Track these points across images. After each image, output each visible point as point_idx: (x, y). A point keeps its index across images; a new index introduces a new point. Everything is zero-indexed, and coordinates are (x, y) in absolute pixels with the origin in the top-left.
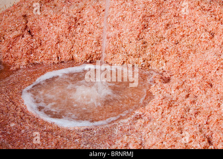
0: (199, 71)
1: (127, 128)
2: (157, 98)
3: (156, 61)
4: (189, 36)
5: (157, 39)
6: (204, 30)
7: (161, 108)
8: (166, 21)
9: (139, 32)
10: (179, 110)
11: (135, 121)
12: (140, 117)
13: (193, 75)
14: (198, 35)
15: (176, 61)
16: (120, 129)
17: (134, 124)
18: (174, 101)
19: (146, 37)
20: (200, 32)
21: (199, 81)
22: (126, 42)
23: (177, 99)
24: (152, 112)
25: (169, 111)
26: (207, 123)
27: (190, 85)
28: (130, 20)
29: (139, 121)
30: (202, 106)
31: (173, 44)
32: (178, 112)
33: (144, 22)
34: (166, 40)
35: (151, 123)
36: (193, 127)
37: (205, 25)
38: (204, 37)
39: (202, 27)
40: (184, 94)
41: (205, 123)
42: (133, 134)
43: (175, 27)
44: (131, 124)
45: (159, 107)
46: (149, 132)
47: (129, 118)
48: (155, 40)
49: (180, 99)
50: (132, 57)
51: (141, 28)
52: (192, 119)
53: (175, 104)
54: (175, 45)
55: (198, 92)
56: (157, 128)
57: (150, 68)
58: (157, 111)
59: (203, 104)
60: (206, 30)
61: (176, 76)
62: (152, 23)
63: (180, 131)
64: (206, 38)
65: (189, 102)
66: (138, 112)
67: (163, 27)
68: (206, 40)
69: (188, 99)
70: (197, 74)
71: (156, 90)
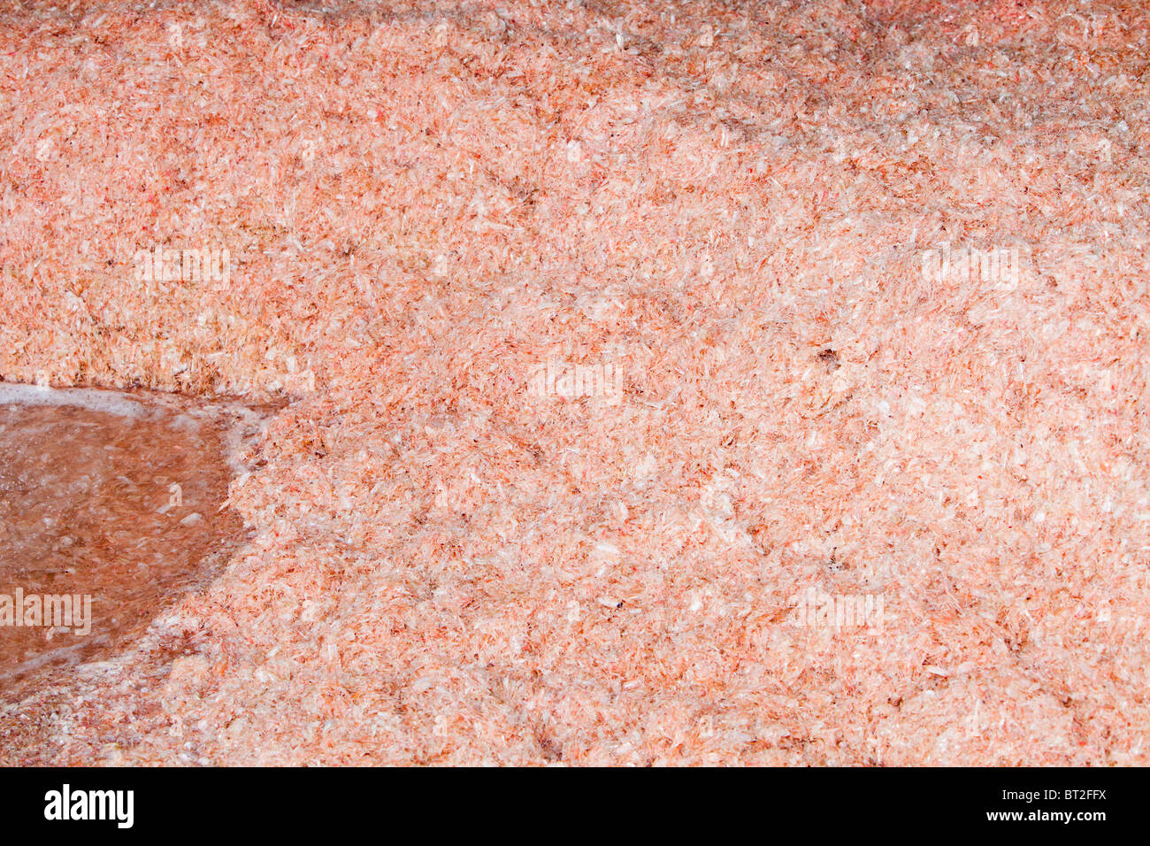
0: (473, 383)
1: (119, 709)
2: (264, 539)
3: (250, 348)
4: (411, 213)
5: (247, 237)
6: (482, 178)
7: (289, 591)
8: (284, 141)
9: (149, 208)
10: (378, 592)
11: (161, 670)
12: (186, 644)
13: (443, 408)
14: (455, 203)
15: (351, 342)
16: (81, 715)
17: (156, 682)
18: (352, 548)
19: (187, 232)
20: (463, 187)
21: (474, 435)
22: (87, 267)
23: (368, 537)
24: (245, 615)
25: (330, 603)
26: (528, 648)
27: (431, 459)
28: (99, 153)
29: (180, 666)
30: (496, 562)
31: (327, 259)
32: (377, 605)
33: (171, 156)
34: (292, 239)
35: (244, 674)
36: (455, 673)
37: (487, 147)
38: (482, 210)
39: (472, 162)
40: (401, 511)
41: (517, 648)
42: (149, 739)
43: (332, 172)
44: (138, 687)
45: (281, 584)
46: (235, 717)
47: (129, 657)
48: (234, 242)
49: (384, 536)
50: (122, 338)
51: (160, 186)
52: (452, 634)
53: (359, 563)
54: (342, 261)
55: (470, 491)
56: (272, 696)
57: (221, 389)
58: (267, 605)
59: (502, 553)
60: (493, 177)
61: (357, 418)
62: (211, 157)
63: (392, 702)
64: (493, 216)
65: (427, 549)
66: (172, 620)
67: (273, 172)
68: (497, 227)
69: (421, 533)
70: (462, 402)
71: (258, 501)
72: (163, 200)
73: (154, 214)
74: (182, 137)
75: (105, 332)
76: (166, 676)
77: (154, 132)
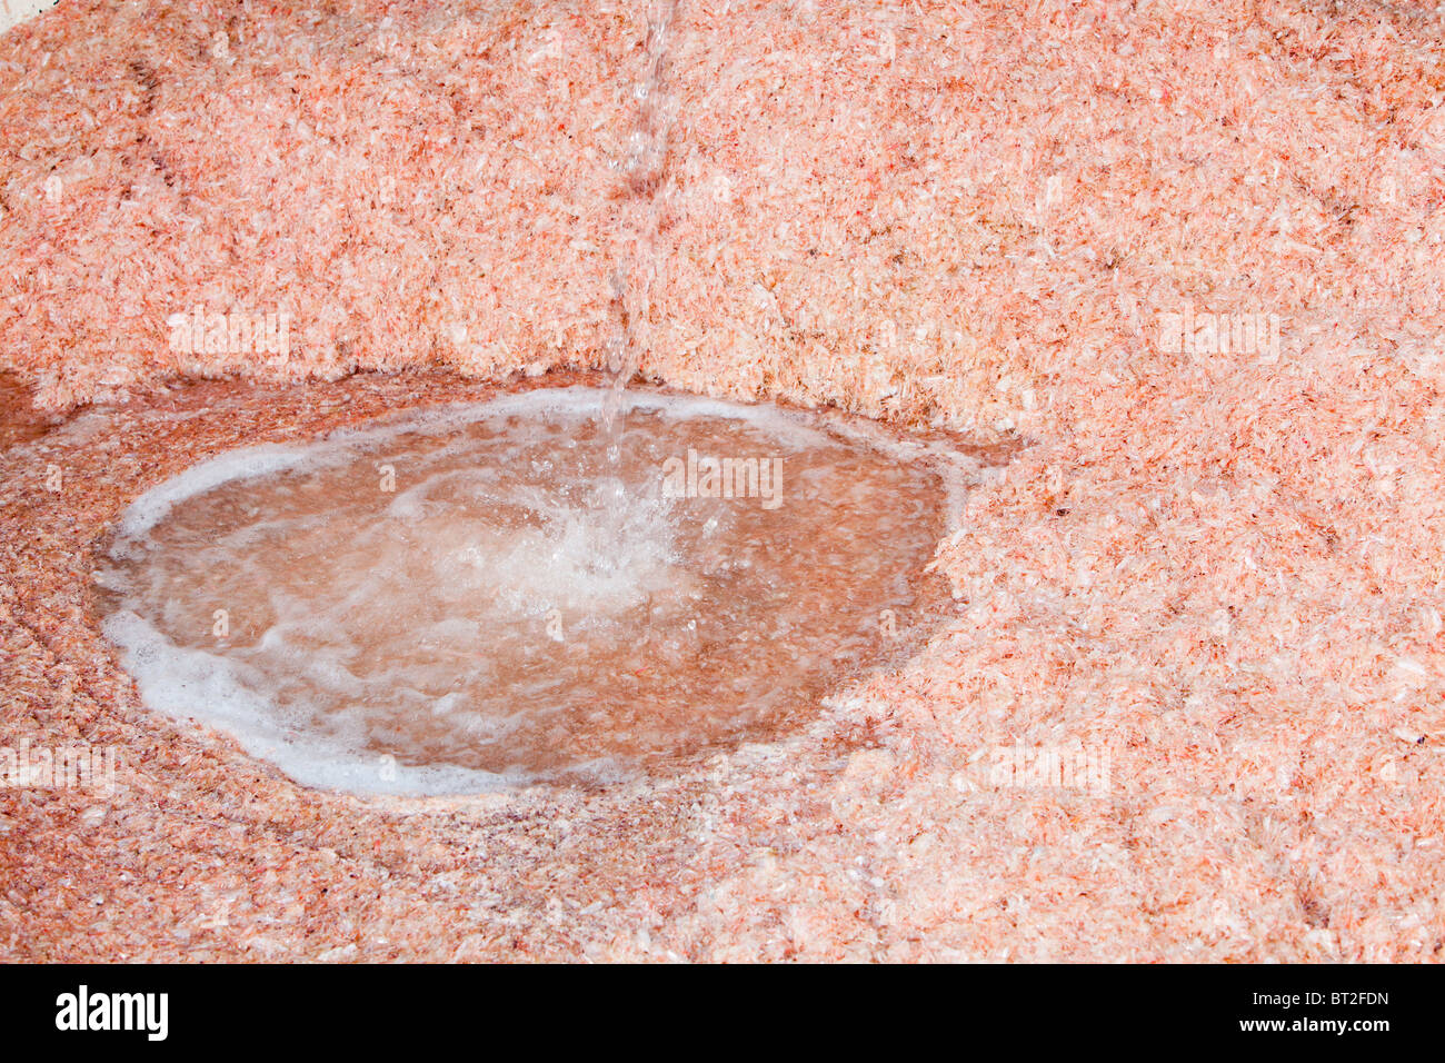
0: (1257, 442)
1: (776, 807)
2: (978, 614)
3: (978, 375)
4: (1194, 223)
5: (985, 235)
6: (1289, 186)
7: (1003, 681)
8: (1043, 118)
9: (867, 188)
10: (1116, 693)
11: (834, 763)
12: (868, 735)
13: (1216, 470)
14: (1252, 214)
15: (1107, 377)
16: (729, 809)
17: (827, 777)
18: (1087, 636)
19: (912, 222)
20: (1263, 195)
21: (1252, 508)
22: (783, 255)
23: (1109, 623)
24: (945, 706)
25: (1054, 701)
26: (1299, 784)
27: (1194, 532)
28: (810, 114)
29: (859, 761)
30: (1268, 670)
31: (1084, 270)
32: (1112, 710)
33: (899, 125)
34: (1043, 242)
35: (938, 778)
36: (1203, 804)
37: (1298, 148)
38: (1285, 226)
39: (1277, 165)
40: (1152, 595)
41: (1285, 781)
42: (812, 847)
43: (1099, 162)
44: (804, 782)
45: (994, 672)
46: (922, 831)
47: (795, 743)
48: (969, 240)
49: (1128, 625)
50: (819, 347)
51: (882, 162)
52: (1203, 755)
53: (1095, 655)
54: (1103, 275)
55: (1242, 579)
56: (970, 810)
57: (938, 421)
58: (974, 697)
59: (1277, 660)
60: (1302, 185)
61: (1107, 473)
62: (949, 129)
63: (1120, 832)
64: (1300, 234)
65: (1182, 645)
66: (853, 704)
67: (1026, 156)
68: (1304, 249)
69: (1175, 626)
70: (1240, 465)
71: (974, 566)
72: (885, 180)
73: (873, 196)
74: (915, 103)
75: (799, 338)
76: (840, 772)
77: (880, 94)
